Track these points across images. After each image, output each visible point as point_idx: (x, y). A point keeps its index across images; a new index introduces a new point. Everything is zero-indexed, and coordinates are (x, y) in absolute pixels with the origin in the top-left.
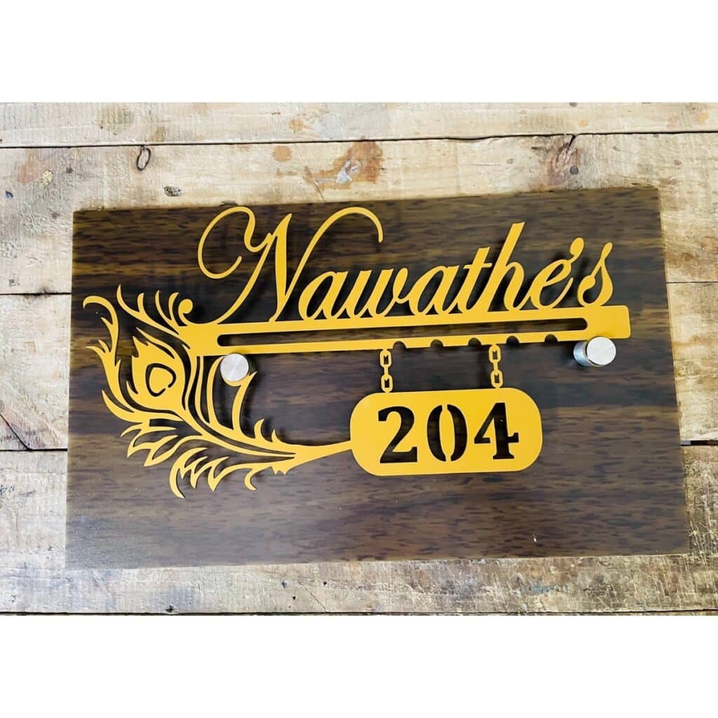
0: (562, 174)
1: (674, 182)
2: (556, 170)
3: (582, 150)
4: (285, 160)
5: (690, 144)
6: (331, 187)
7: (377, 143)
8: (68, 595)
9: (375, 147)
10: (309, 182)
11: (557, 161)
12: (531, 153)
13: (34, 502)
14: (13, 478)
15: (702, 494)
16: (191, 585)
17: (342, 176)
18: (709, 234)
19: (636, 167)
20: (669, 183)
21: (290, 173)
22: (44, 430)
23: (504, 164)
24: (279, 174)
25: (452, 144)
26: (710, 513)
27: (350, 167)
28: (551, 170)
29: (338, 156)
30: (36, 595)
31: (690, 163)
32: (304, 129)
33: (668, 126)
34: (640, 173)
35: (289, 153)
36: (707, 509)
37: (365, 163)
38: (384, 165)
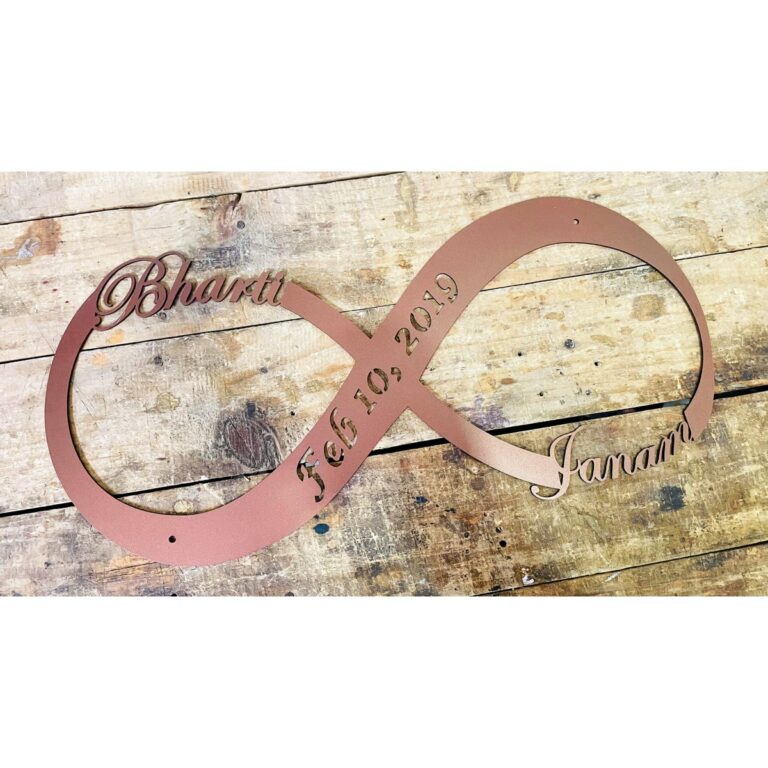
0: (230, 229)
1: (329, 225)
2: (225, 226)
3: (246, 206)
5: (341, 191)
6: (13, 264)
7: (56, 219)
9: (54, 224)
11: (225, 217)
12: (201, 214)
15: (377, 499)
17: (22, 252)
18: (363, 267)
19: (296, 216)
20: (326, 226)
23: (176, 225)
25: (126, 211)
26: (386, 516)
27: (31, 242)
28: (220, 226)
29: (19, 235)
31: (342, 207)
33: (321, 177)
34: (299, 220)
36: (384, 514)
37: (45, 239)
38: (63, 238)
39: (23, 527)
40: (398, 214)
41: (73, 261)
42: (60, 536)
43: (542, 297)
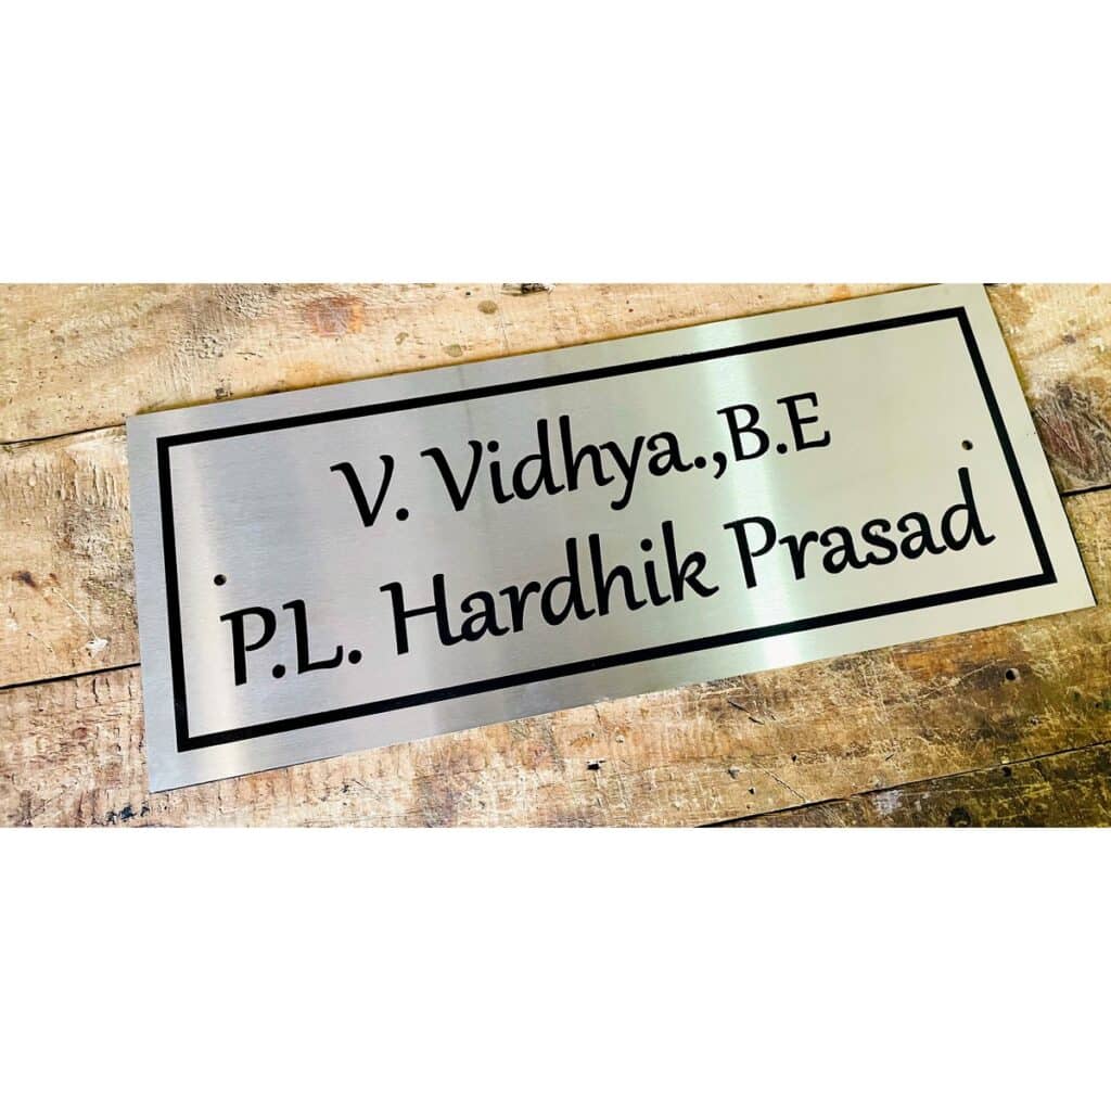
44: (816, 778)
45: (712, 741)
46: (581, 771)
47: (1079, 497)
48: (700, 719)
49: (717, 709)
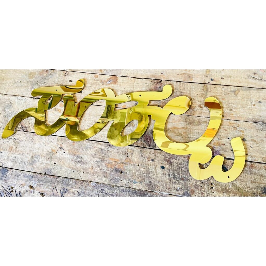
0: (157, 88)
3: (163, 83)
4: (97, 77)
5: (188, 85)
6: (105, 84)
7: (118, 77)
8: (23, 166)
9: (117, 77)
10: (101, 82)
11: (157, 85)
12: (151, 83)
13: (22, 143)
14: (19, 137)
15: (179, 165)
16: (52, 168)
17: (108, 82)
21: (97, 80)
22: (29, 127)
23: (145, 84)
24: (95, 80)
25: (134, 79)
26: (181, 170)
27: (111, 80)
28: (155, 87)
29: (108, 78)
30: (16, 164)
31: (187, 89)
32: (102, 72)
33: (183, 80)
35: (98, 76)
36: (180, 169)
37: (114, 80)
38: (118, 81)
39: (92, 144)
40: (202, 94)
41: (119, 87)
42: (100, 148)
43: (238, 125)
44: (85, 176)
45: (73, 166)
46: (53, 164)
47: (146, 149)
48: (73, 162)
49: (76, 162)
